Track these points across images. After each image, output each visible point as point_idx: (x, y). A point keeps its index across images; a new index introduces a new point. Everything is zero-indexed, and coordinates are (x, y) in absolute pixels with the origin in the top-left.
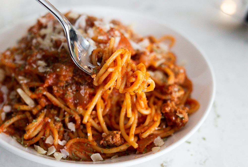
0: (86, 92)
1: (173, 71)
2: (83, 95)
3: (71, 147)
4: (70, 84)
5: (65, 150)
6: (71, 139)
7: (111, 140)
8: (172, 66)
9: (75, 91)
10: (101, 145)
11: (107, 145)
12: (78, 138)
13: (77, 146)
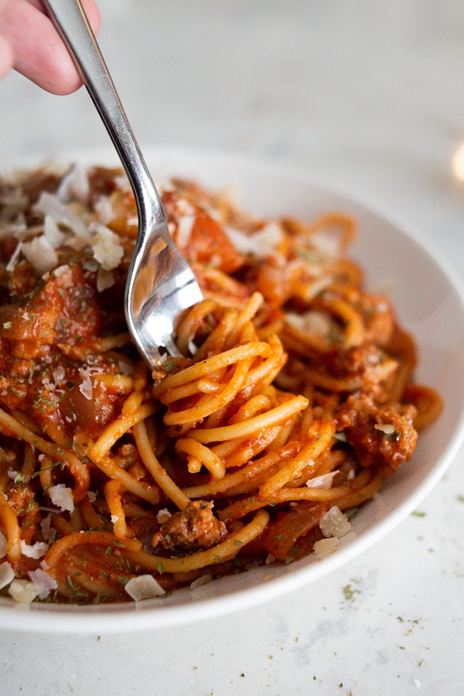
0: (98, 385)
1: (358, 308)
2: (89, 398)
3: (63, 560)
4: (48, 366)
5: (45, 573)
6: (60, 535)
7: (186, 530)
8: (354, 296)
9: (64, 387)
10: (156, 548)
11: (176, 547)
12: (82, 532)
13: (80, 556)
